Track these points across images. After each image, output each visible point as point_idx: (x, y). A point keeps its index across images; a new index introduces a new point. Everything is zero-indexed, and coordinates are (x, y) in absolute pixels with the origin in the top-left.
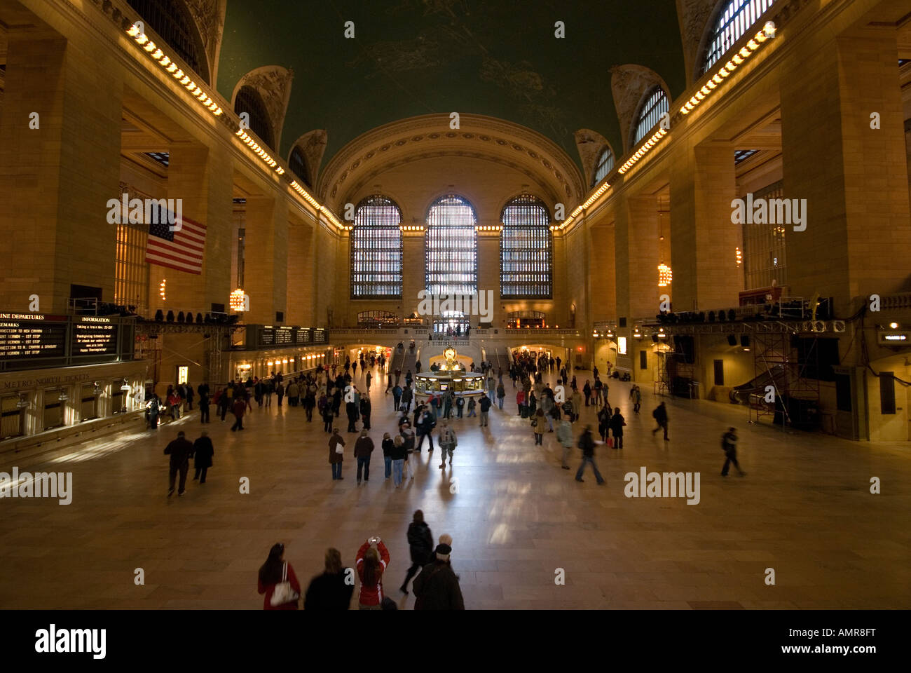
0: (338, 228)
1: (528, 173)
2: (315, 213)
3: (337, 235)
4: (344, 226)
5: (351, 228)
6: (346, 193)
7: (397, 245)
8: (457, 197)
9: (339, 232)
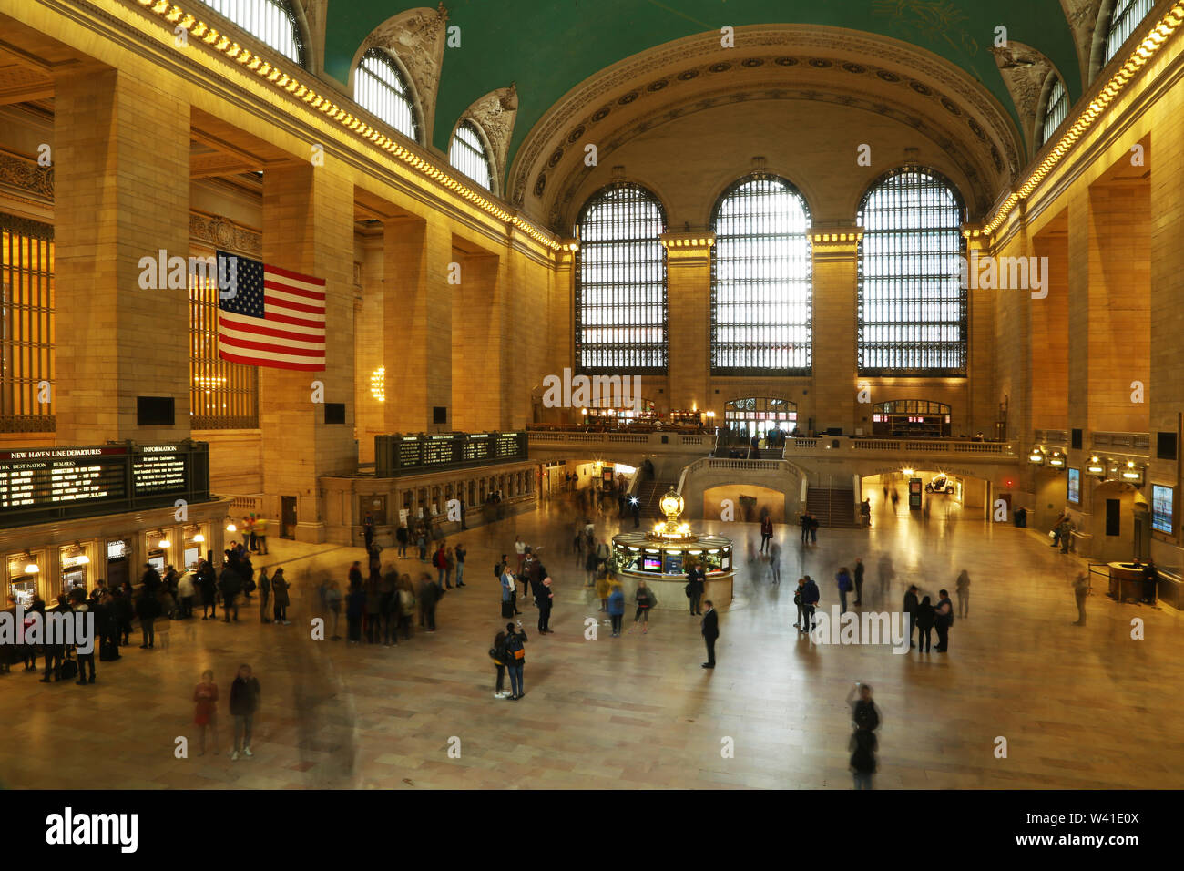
0: (549, 249)
1: (917, 124)
2: (502, 229)
3: (549, 261)
4: (561, 243)
5: (574, 247)
6: (565, 183)
7: (656, 273)
8: (770, 178)
9: (552, 257)
